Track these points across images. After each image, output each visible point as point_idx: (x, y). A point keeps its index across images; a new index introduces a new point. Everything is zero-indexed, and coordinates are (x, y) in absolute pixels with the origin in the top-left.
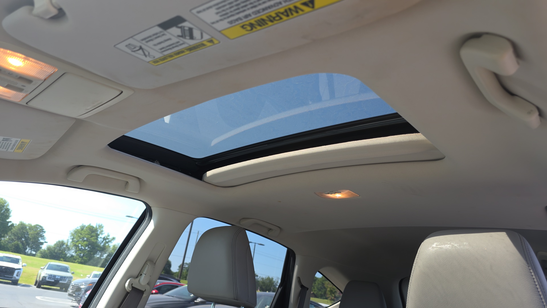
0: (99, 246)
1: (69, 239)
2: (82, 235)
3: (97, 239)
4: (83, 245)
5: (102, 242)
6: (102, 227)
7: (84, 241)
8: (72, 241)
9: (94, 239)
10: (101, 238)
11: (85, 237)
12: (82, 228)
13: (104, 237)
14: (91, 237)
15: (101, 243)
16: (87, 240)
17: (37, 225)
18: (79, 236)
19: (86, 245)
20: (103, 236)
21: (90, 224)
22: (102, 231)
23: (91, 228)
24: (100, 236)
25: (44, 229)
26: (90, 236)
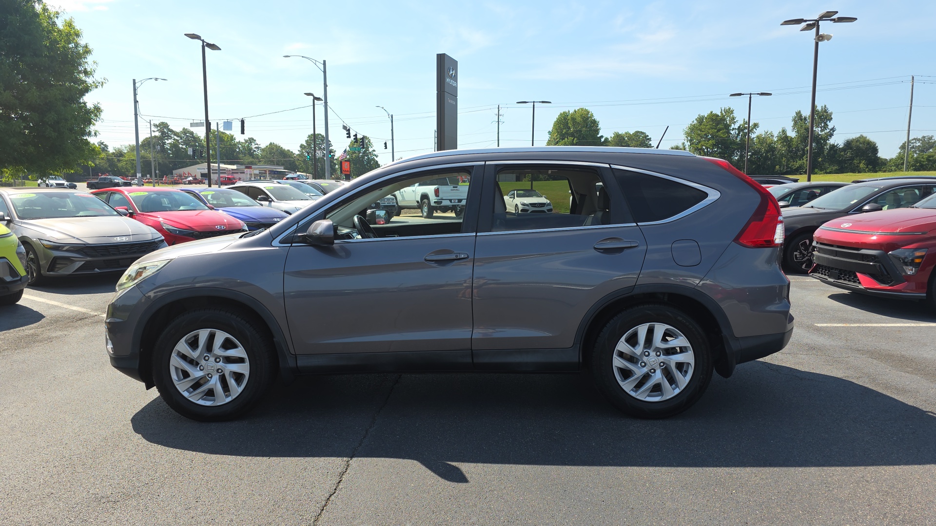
0: (734, 143)
1: (686, 142)
2: (703, 131)
3: (729, 133)
4: (708, 146)
5: (738, 134)
6: (732, 112)
7: (709, 140)
8: (691, 145)
9: (723, 133)
10: (733, 129)
11: (709, 133)
12: (701, 120)
13: (739, 127)
14: (719, 131)
15: (737, 137)
16: (712, 137)
17: (637, 132)
18: (699, 135)
19: (714, 145)
20: (736, 126)
21: (712, 112)
22: (733, 118)
23: (714, 118)
24: (733, 126)
25: (648, 136)
26: (716, 130)
